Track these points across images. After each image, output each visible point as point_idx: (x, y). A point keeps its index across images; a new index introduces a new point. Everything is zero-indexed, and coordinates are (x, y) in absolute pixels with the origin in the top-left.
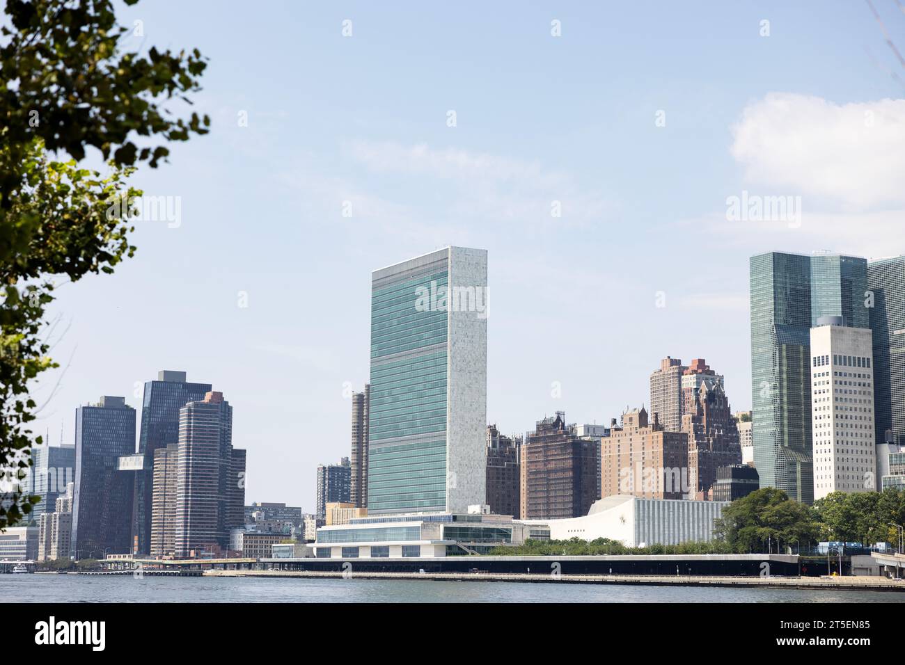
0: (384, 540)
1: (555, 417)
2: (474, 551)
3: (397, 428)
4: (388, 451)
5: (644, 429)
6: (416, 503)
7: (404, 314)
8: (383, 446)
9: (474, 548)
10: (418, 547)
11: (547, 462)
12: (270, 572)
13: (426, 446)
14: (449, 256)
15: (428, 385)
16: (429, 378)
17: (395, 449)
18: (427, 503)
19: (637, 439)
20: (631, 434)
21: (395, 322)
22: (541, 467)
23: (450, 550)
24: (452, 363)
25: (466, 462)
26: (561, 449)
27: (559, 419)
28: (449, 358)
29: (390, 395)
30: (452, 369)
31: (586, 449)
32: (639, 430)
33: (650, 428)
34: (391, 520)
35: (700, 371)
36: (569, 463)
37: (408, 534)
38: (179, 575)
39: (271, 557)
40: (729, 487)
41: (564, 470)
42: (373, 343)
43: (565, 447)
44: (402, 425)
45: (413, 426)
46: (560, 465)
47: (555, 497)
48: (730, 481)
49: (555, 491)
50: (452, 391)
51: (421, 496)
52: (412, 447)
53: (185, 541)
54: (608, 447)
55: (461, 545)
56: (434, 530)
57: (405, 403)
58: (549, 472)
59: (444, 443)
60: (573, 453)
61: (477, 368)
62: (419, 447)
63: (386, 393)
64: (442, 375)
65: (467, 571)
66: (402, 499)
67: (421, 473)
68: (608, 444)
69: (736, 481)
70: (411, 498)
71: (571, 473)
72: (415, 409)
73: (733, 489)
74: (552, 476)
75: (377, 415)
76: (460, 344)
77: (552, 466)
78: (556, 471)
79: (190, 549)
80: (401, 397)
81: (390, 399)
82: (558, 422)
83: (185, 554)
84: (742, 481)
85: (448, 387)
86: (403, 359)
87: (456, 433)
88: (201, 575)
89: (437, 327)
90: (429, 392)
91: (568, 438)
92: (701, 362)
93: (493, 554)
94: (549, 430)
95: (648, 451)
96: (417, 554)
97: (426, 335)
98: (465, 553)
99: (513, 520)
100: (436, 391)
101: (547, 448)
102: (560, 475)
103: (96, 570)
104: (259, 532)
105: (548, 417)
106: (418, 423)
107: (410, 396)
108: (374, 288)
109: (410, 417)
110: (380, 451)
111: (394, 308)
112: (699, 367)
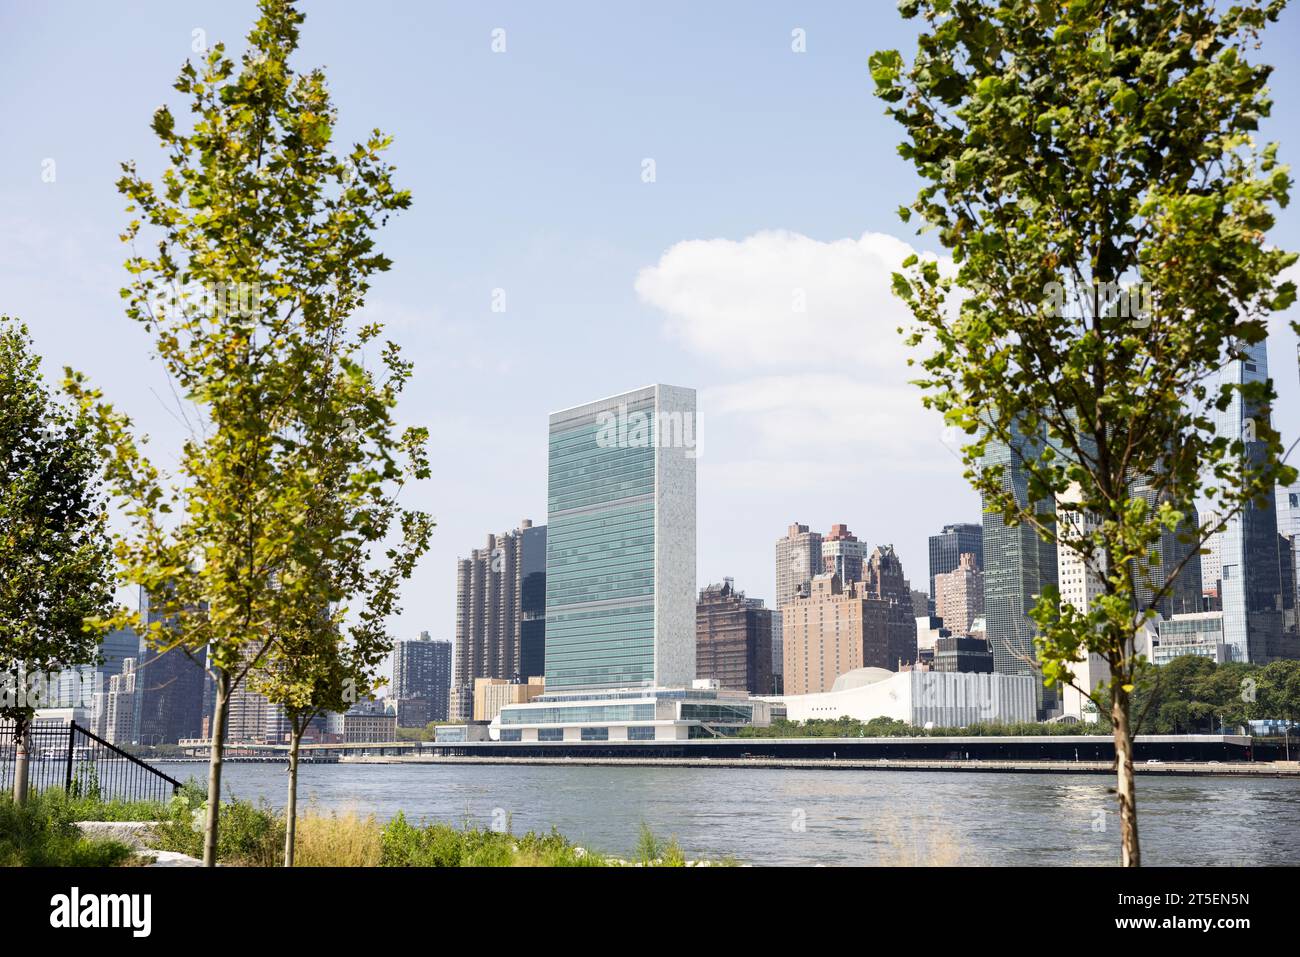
0: (602, 720)
1: (723, 584)
2: (719, 733)
3: (585, 591)
4: (572, 618)
5: (836, 596)
6: (612, 678)
7: (594, 462)
8: (566, 613)
9: (717, 729)
10: (653, 729)
11: (713, 633)
12: (451, 758)
13: (626, 612)
14: (656, 395)
15: (629, 542)
16: (628, 534)
17: (583, 616)
18: (628, 677)
19: (829, 608)
20: (821, 602)
21: (582, 471)
22: (706, 639)
23: (693, 732)
24: (660, 517)
25: (675, 631)
26: (732, 619)
27: (727, 586)
28: (656, 512)
29: (575, 553)
30: (660, 525)
31: (760, 619)
32: (831, 597)
33: (845, 595)
34: (597, 698)
35: (843, 537)
36: (742, 635)
37: (636, 713)
38: (311, 762)
39: (433, 740)
40: (955, 660)
41: (735, 642)
42: (551, 495)
43: (736, 617)
44: (590, 589)
45: (609, 589)
46: (731, 637)
47: (725, 672)
48: (955, 653)
49: (724, 666)
50: (660, 549)
51: (619, 670)
52: (605, 614)
53: (279, 724)
54: (792, 618)
55: (706, 726)
56: (670, 708)
57: (597, 564)
58: (716, 644)
59: (651, 609)
60: (747, 624)
61: (685, 523)
62: (615, 613)
63: (569, 552)
64: (649, 531)
65: (738, 756)
66: (592, 673)
67: (620, 644)
68: (791, 614)
69: (961, 653)
70: (605, 672)
71: (745, 646)
72: (610, 570)
73: (959, 663)
74: (721, 649)
75: (556, 578)
76: (668, 496)
77: (720, 637)
78: (724, 643)
79: (285, 732)
80: (590, 557)
81: (575, 559)
82: (726, 589)
83: (279, 737)
84: (967, 653)
85: (656, 545)
86: (594, 513)
87: (665, 597)
88: (336, 761)
89: (641, 476)
90: (628, 551)
91: (740, 606)
92: (843, 528)
93: (742, 736)
94: (717, 598)
95: (844, 621)
96: (652, 736)
97: (624, 485)
98: (709, 736)
99: (751, 698)
100: (640, 549)
101: (713, 619)
102: (731, 648)
103: (181, 756)
104: (361, 713)
105: (713, 584)
106: (615, 586)
107: (604, 554)
108: (552, 433)
109: (603, 579)
110: (561, 618)
111: (579, 455)
112: (841, 534)
